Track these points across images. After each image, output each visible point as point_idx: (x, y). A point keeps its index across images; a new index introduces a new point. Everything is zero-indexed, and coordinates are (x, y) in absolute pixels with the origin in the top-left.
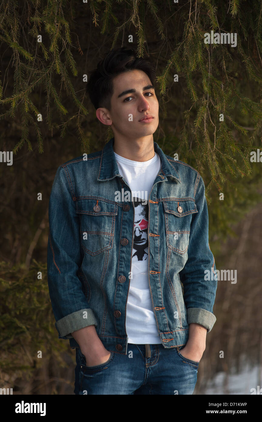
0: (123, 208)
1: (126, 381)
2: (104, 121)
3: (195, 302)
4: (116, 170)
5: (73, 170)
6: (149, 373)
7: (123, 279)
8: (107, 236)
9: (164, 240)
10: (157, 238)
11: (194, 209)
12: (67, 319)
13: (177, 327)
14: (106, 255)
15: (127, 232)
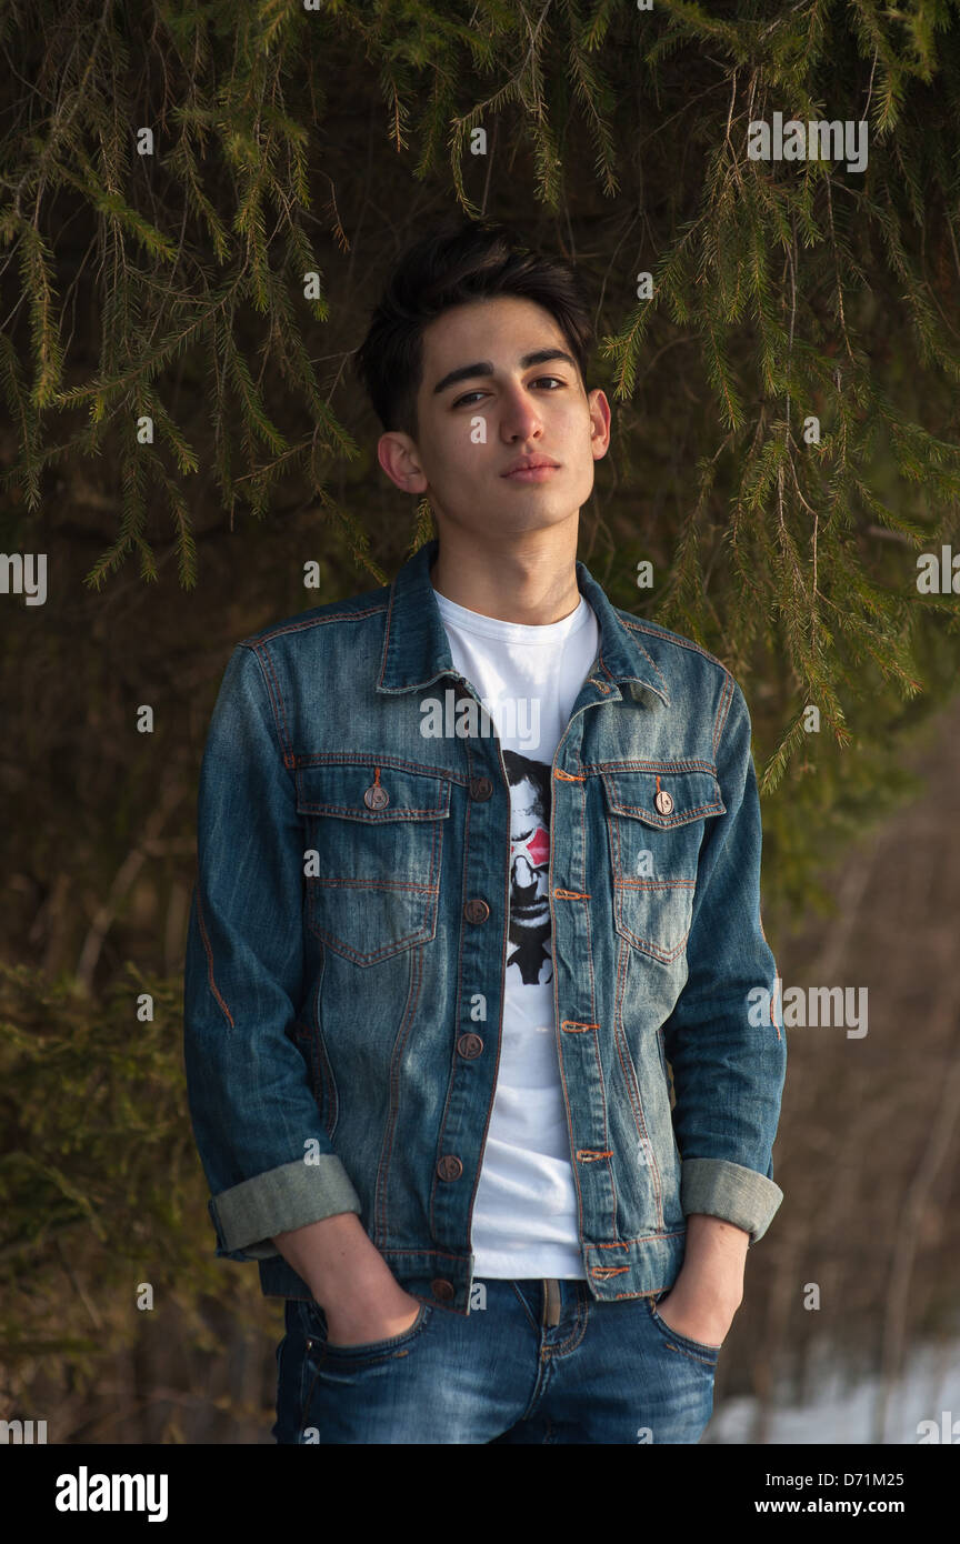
0: (468, 788)
1: (469, 1403)
2: (403, 478)
3: (706, 1139)
4: (441, 655)
5: (288, 659)
6: (549, 1379)
7: (473, 1045)
8: (413, 894)
9: (606, 912)
10: (582, 905)
11: (712, 800)
12: (258, 1188)
13: (644, 1227)
14: (415, 965)
15: (485, 876)
